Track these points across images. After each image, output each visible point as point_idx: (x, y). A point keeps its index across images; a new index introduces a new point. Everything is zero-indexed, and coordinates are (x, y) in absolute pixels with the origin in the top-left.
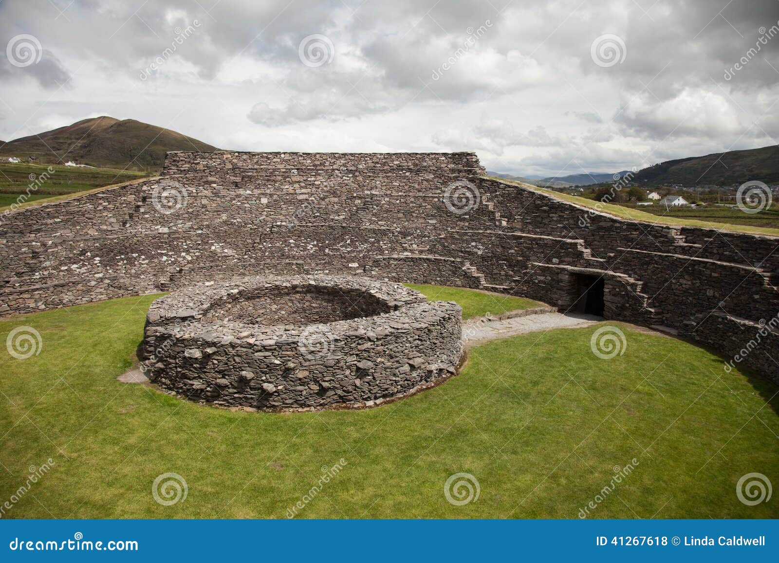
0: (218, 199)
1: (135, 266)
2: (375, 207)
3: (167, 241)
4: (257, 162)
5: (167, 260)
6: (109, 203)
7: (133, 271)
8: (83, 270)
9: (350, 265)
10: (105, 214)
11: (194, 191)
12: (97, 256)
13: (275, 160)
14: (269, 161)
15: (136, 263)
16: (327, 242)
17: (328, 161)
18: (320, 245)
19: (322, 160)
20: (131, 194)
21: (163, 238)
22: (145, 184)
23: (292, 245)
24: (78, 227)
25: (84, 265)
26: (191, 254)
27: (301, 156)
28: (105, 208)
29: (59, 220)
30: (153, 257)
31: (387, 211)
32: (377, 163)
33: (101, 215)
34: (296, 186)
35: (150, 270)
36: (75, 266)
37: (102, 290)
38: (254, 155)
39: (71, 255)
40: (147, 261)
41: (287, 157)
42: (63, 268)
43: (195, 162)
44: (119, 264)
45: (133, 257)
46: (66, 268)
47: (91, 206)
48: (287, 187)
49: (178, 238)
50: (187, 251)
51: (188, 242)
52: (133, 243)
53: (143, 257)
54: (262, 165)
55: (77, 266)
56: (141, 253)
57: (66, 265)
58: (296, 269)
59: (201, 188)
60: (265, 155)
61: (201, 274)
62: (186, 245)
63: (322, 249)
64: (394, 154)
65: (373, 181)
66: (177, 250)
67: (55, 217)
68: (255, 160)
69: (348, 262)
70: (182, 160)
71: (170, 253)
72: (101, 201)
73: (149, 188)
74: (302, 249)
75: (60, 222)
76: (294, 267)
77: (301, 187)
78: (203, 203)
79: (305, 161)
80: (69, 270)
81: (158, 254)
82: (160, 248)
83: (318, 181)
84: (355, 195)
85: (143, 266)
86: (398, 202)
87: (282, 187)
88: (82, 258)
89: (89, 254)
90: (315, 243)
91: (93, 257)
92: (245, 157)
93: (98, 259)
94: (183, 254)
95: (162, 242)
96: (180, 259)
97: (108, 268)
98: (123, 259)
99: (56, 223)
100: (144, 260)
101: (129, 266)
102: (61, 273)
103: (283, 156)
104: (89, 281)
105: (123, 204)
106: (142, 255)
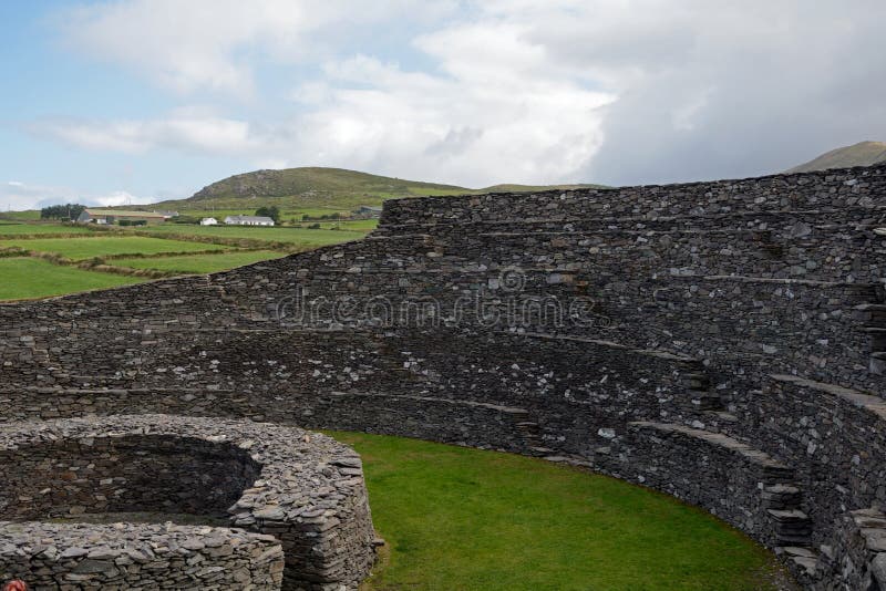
0: (425, 279)
1: (269, 380)
2: (670, 304)
3: (326, 344)
4: (522, 210)
5: (320, 377)
6: (271, 279)
7: (266, 388)
8: (191, 376)
9: (600, 432)
10: (263, 296)
11: (400, 264)
12: (216, 357)
13: (550, 206)
14: (540, 209)
15: (271, 375)
16: (570, 376)
17: (638, 204)
18: (558, 380)
19: (628, 203)
20: (302, 267)
21: (322, 340)
22: (325, 252)
23: (515, 375)
24: (207, 314)
25: (193, 369)
26: (359, 371)
27: (595, 195)
28: (264, 287)
29: (179, 301)
30: (299, 369)
31: (693, 317)
32: (724, 203)
33: (256, 297)
34: (559, 256)
35: (291, 389)
36: (180, 369)
37: (201, 409)
38: (518, 198)
39: (176, 353)
40: (288, 375)
41: (571, 199)
42: (159, 370)
43: (426, 214)
44: (246, 373)
45: (268, 365)
46: (164, 370)
47: (241, 284)
48: (543, 258)
49: (344, 342)
50: (355, 367)
51: (359, 350)
52: (274, 344)
53: (284, 367)
54: (529, 216)
55: (183, 369)
56: (282, 359)
57: (165, 365)
58: (501, 423)
59: (410, 258)
60: (534, 197)
61: (358, 407)
62: (355, 355)
63: (559, 390)
64: (758, 180)
65: (687, 246)
66: (338, 362)
67: (175, 297)
68: (518, 208)
69: (599, 425)
70: (405, 212)
71: (326, 366)
72: (258, 277)
73: (331, 258)
74: (529, 385)
75: (180, 304)
76: (498, 418)
77: (567, 260)
78: (401, 284)
79: (600, 206)
80: (169, 373)
81: (307, 365)
82: (314, 355)
83: (595, 246)
84: (655, 277)
85: (282, 381)
86: (712, 295)
87: (535, 258)
88: (193, 358)
89: (204, 353)
90: (551, 374)
91: (210, 358)
92: (502, 202)
93: (216, 362)
94: (347, 370)
95: (318, 347)
96: (340, 378)
97: (229, 378)
98: (252, 368)
99: (176, 305)
100: (284, 371)
101: (260, 379)
102: (156, 377)
103: (563, 197)
104: (185, 393)
105: (290, 281)
106: (284, 363)
